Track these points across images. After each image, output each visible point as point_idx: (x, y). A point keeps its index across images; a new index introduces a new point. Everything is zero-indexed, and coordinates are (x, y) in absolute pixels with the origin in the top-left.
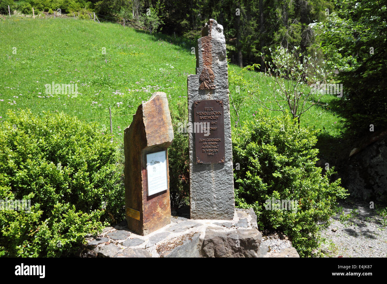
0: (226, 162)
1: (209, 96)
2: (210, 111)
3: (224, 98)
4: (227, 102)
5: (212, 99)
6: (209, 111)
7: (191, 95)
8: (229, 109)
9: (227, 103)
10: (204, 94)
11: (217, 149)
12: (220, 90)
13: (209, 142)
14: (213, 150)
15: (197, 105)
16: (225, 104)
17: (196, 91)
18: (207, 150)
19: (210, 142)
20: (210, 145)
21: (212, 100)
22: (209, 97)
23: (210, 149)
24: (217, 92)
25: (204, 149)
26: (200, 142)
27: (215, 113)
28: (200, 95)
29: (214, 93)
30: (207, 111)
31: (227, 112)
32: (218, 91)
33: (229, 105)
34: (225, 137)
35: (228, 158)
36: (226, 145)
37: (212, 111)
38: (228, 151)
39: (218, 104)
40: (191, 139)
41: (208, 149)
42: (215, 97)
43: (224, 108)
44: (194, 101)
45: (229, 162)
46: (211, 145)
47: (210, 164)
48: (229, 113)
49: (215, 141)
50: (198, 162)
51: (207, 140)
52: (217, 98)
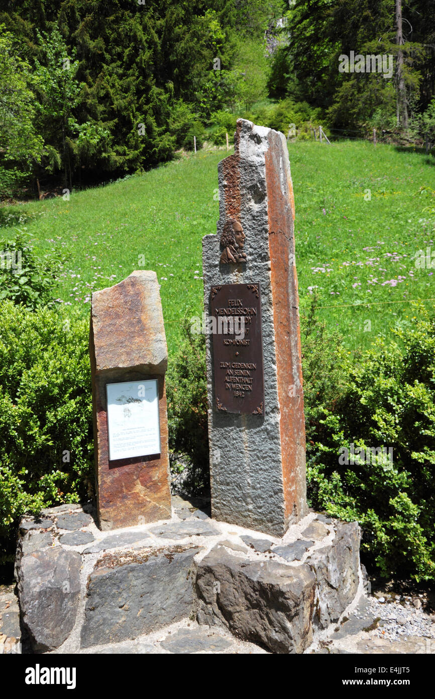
0: (267, 414)
1: (236, 275)
2: (238, 307)
3: (263, 281)
4: (267, 288)
5: (242, 282)
6: (235, 307)
7: (207, 276)
8: (271, 304)
9: (267, 291)
10: (228, 273)
11: (250, 384)
12: (256, 264)
13: (236, 369)
14: (244, 387)
15: (215, 294)
16: (264, 293)
17: (216, 266)
18: (234, 386)
19: (239, 369)
20: (237, 376)
21: (241, 284)
22: (236, 278)
23: (238, 383)
24: (250, 268)
25: (229, 382)
26: (221, 368)
27: (245, 310)
28: (222, 275)
29: (245, 270)
30: (232, 307)
31: (268, 310)
32: (251, 265)
33: (271, 294)
34: (265, 362)
35: (271, 405)
36: (266, 378)
37: (241, 307)
38: (271, 391)
39: (250, 292)
40: (209, 362)
41: (234, 383)
42: (247, 278)
43: (262, 300)
44: (212, 287)
45: (272, 415)
46: (240, 376)
47: (240, 415)
48: (272, 312)
49: (246, 369)
50: (219, 408)
51: (234, 365)
52: (251, 279)
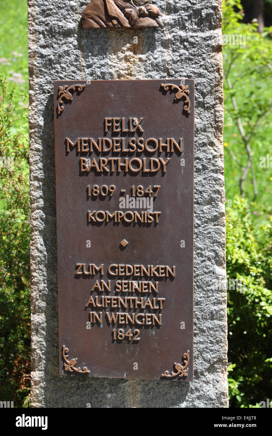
0: (197, 375)
1: (127, 59)
2: (131, 134)
3: (200, 75)
4: (210, 93)
5: (141, 77)
6: (123, 134)
7: (42, 56)
8: (218, 129)
9: (209, 100)
10: (103, 52)
11: (155, 311)
12: (182, 33)
13: (120, 278)
14: (140, 318)
15: (67, 101)
16: (201, 105)
17: (67, 33)
18: (111, 317)
19: (127, 278)
20: (123, 294)
21: (138, 82)
22: (124, 65)
23: (124, 309)
24: (166, 44)
25: (97, 309)
26: (77, 276)
27: (152, 143)
28: (87, 57)
29: (151, 47)
30: (115, 134)
31: (212, 144)
32: (169, 36)
33: (219, 108)
34: (197, 260)
35: (208, 356)
36: (198, 295)
37: (140, 134)
38: (209, 324)
39: (167, 100)
40: (39, 263)
41: (113, 310)
42: (156, 67)
43: (196, 120)
44: (57, 84)
45: (210, 377)
46: (130, 294)
47: (123, 381)
48: (220, 148)
49: (146, 277)
50: (68, 368)
51: (113, 269)
52: (167, 70)
